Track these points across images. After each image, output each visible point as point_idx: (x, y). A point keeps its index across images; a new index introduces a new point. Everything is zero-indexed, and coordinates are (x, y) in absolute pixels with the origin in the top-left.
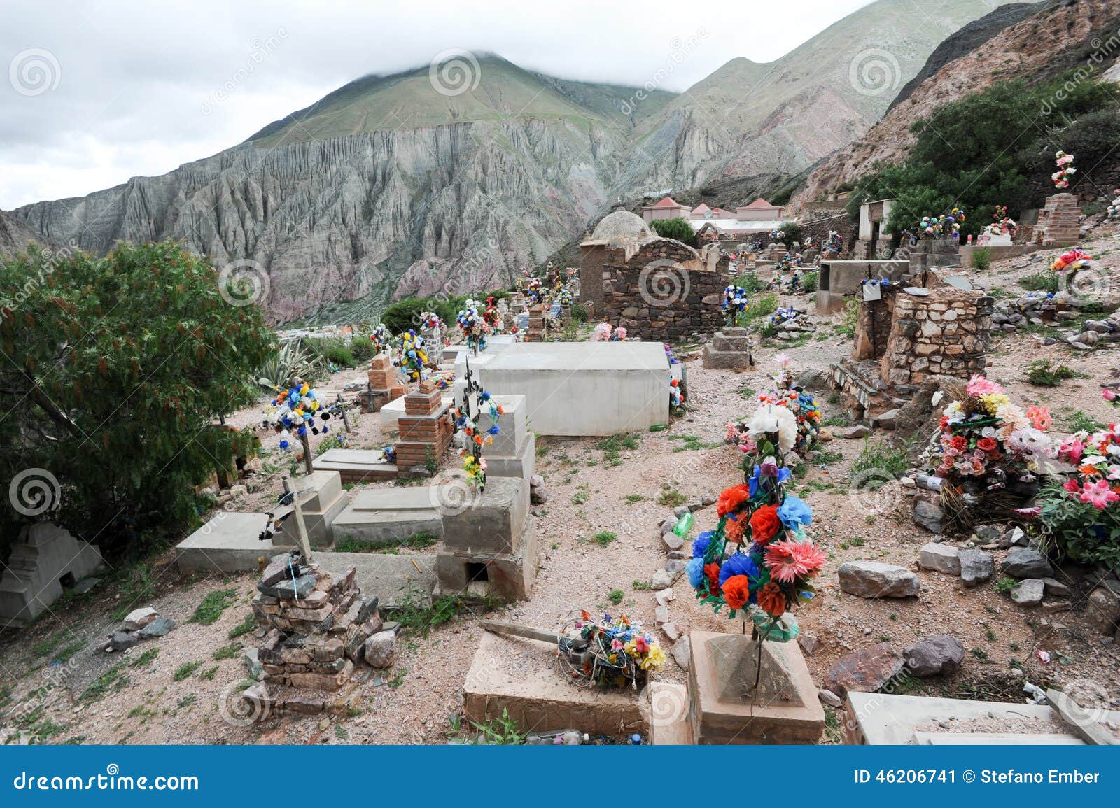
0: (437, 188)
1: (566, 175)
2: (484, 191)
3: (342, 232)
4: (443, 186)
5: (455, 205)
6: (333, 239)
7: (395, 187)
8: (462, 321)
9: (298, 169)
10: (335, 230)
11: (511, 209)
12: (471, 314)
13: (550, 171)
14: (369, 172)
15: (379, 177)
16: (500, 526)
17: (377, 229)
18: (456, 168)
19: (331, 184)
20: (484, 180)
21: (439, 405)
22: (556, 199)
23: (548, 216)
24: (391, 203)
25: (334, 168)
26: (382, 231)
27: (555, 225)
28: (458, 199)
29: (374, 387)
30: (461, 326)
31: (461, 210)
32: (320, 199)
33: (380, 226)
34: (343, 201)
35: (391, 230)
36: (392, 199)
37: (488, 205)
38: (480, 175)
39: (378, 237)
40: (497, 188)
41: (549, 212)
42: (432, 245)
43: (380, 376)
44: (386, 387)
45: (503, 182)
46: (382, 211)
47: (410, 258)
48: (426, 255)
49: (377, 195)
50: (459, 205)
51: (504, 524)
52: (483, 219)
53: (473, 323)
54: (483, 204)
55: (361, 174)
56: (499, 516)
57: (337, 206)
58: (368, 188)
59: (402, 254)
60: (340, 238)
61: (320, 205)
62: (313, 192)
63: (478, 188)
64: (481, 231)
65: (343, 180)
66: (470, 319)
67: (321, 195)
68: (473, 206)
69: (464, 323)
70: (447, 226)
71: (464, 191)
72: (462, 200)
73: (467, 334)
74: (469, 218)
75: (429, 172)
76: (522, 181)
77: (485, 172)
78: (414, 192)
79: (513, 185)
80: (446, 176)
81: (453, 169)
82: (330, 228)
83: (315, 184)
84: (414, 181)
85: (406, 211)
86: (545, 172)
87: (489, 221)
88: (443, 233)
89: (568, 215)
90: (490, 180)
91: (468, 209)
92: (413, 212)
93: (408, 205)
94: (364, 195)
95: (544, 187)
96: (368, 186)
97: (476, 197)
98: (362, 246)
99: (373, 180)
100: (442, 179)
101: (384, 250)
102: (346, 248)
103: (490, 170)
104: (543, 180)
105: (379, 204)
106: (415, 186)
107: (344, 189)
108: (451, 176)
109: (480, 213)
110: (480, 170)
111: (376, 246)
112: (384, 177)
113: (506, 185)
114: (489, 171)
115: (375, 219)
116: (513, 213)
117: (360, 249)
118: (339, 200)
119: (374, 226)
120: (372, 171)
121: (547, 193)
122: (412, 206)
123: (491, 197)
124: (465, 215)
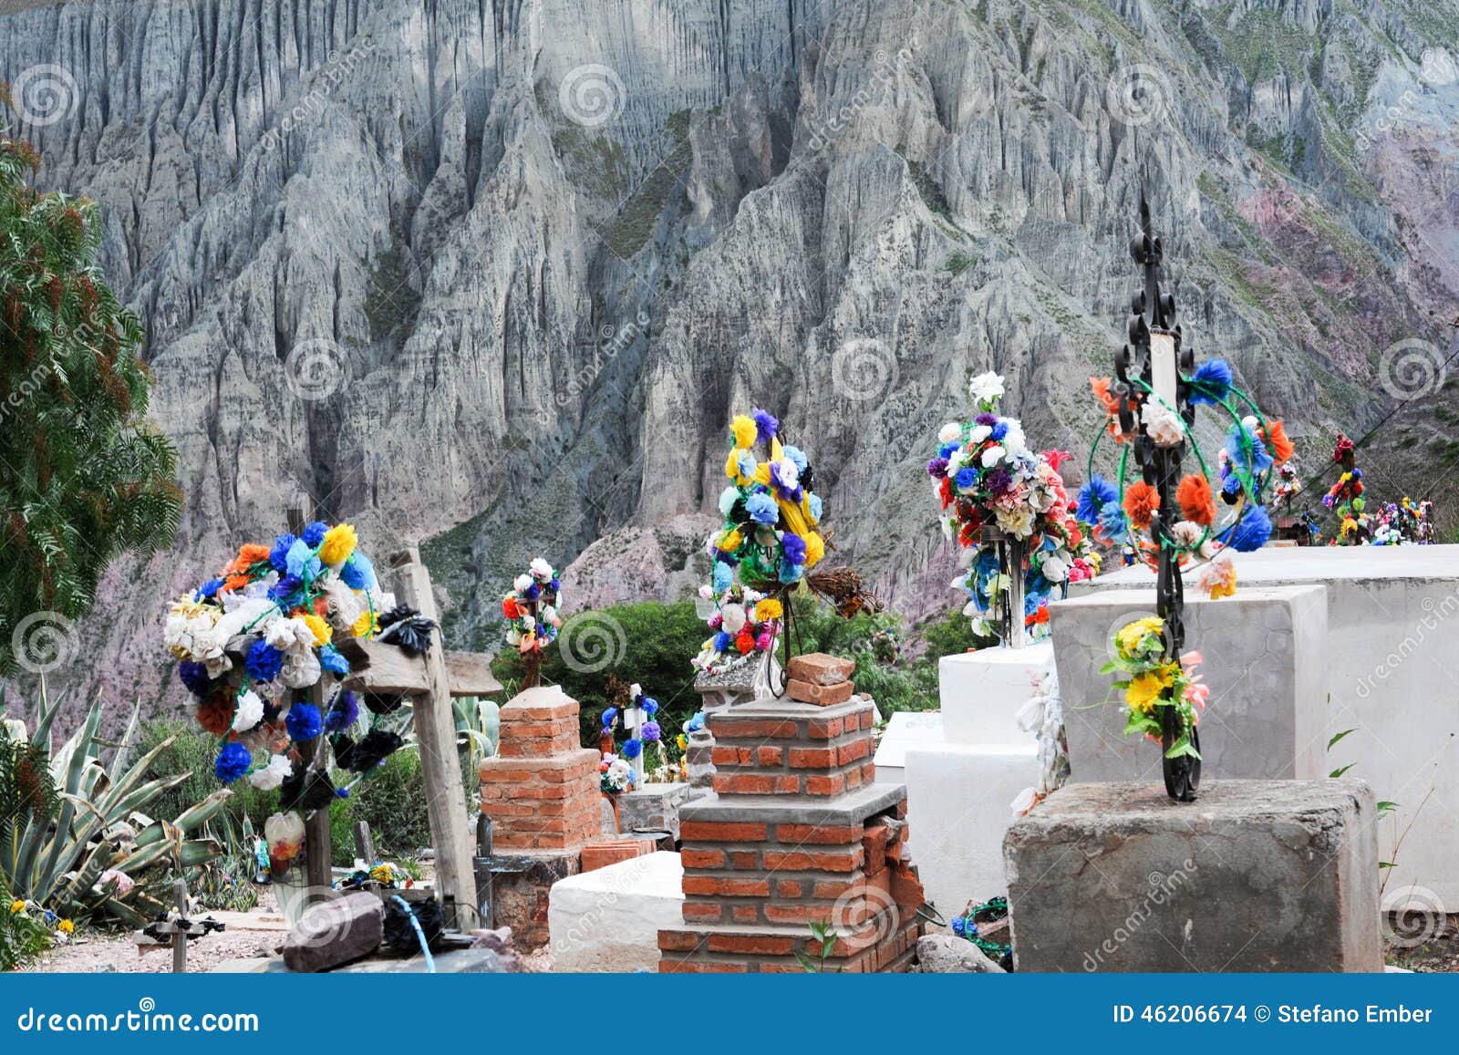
0: (715, 191)
1: (1351, 114)
2: (939, 201)
3: (271, 392)
4: (746, 182)
5: (796, 268)
6: (229, 424)
7: (521, 188)
8: (953, 467)
9: (95, 113)
10: (240, 384)
11: (1067, 284)
12: (995, 438)
13: (1265, 95)
14: (406, 124)
15: (453, 146)
16: (1289, 918)
17: (432, 381)
18: (808, 95)
19: (234, 177)
20: (938, 148)
21: (867, 775)
22: (1296, 230)
23: (1253, 317)
24: (503, 266)
25: (253, 107)
26: (453, 389)
27: (1292, 358)
28: (814, 239)
29: (506, 840)
30: (949, 492)
31: (823, 298)
32: (183, 244)
33: (448, 368)
34: (284, 255)
35: (497, 384)
36: (507, 246)
37: (956, 264)
38: (922, 125)
39: (435, 416)
40: (998, 185)
41: (1260, 294)
42: (685, 455)
43: (536, 784)
44: (557, 838)
45: (1029, 157)
46: (460, 301)
47: (576, 518)
48: (651, 503)
49: (439, 227)
50: (818, 266)
51: (1307, 905)
52: (929, 334)
53: (999, 479)
54: (936, 258)
55: (373, 133)
56: (1282, 864)
57: (255, 279)
58: (400, 194)
59: (543, 501)
60: (260, 423)
61: (179, 268)
62: (151, 215)
63: (908, 185)
64: (922, 387)
65: (292, 161)
66: (990, 458)
67: (188, 228)
68: (886, 272)
69: (963, 478)
70: (755, 363)
71: (839, 201)
72: (833, 246)
73: (970, 536)
74: (865, 329)
75: (681, 120)
76: (1127, 148)
77: (943, 112)
78: (609, 212)
79: (1084, 169)
80: (757, 132)
81: (793, 102)
82: (219, 375)
83: (166, 177)
84: (610, 159)
85: (567, 297)
86: (1241, 103)
87: (962, 339)
88: (739, 397)
89: (1361, 305)
90: (968, 152)
91: (860, 285)
92: (599, 302)
93: (579, 266)
94: (380, 225)
95: (1233, 171)
96: (401, 183)
97: (902, 229)
98: (358, 458)
99: (424, 160)
100: (740, 148)
101: (460, 483)
102: (286, 468)
103: (973, 101)
104: (1232, 144)
105: (444, 269)
106: (612, 186)
107: (289, 203)
108: (782, 133)
109: (915, 304)
110: (921, 107)
111: (423, 460)
112: (473, 141)
113: (1044, 172)
114: (967, 107)
115: (425, 337)
116: (1075, 305)
117: (348, 474)
118: (268, 250)
119: (419, 370)
120: (422, 119)
121: (1251, 204)
122: (595, 274)
123: (970, 225)
124: (843, 315)
